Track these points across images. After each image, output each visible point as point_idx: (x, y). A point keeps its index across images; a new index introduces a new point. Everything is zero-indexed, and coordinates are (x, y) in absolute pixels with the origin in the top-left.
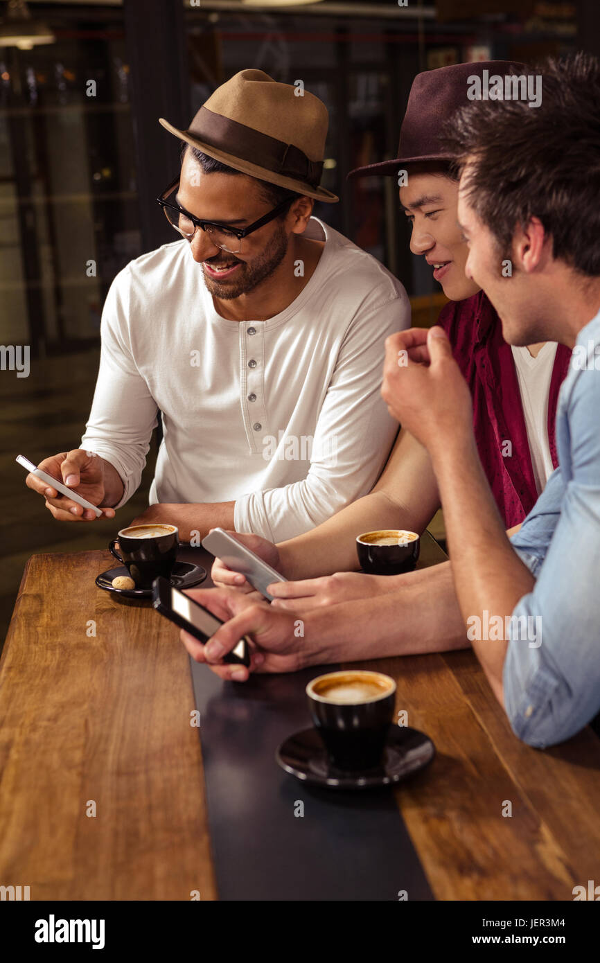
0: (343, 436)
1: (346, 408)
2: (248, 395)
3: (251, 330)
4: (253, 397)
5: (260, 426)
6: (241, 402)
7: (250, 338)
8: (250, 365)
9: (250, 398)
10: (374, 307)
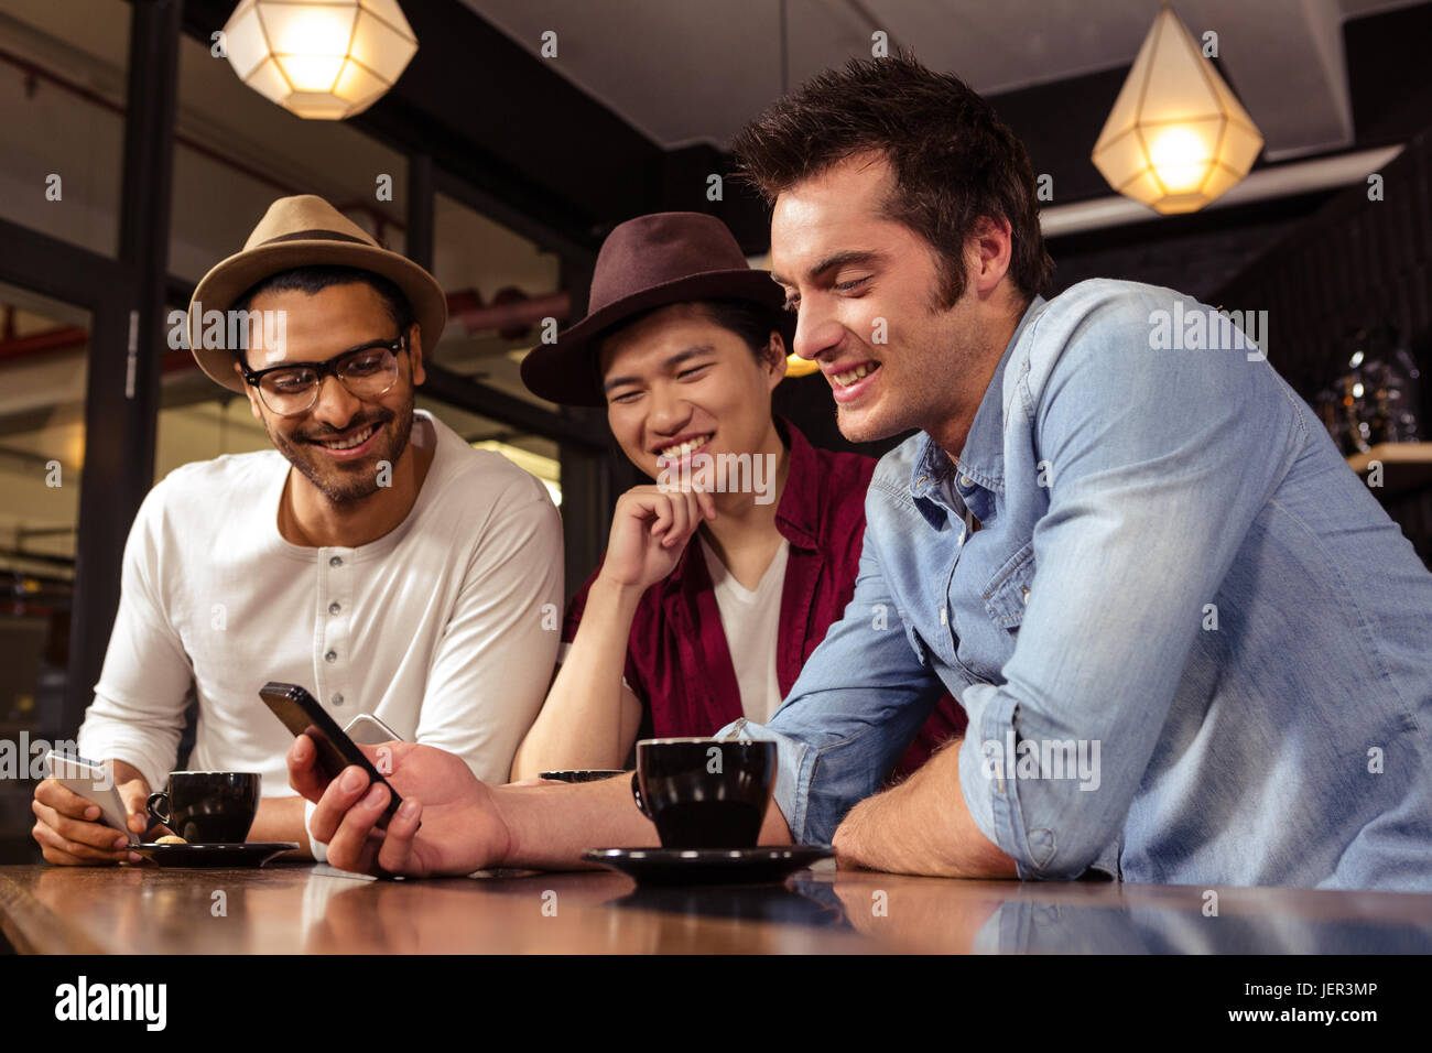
0: (464, 693)
1: (470, 652)
2: (325, 652)
3: (336, 561)
4: (332, 654)
5: (342, 699)
6: (315, 662)
7: (335, 571)
8: (331, 609)
9: (327, 657)
10: (509, 510)
